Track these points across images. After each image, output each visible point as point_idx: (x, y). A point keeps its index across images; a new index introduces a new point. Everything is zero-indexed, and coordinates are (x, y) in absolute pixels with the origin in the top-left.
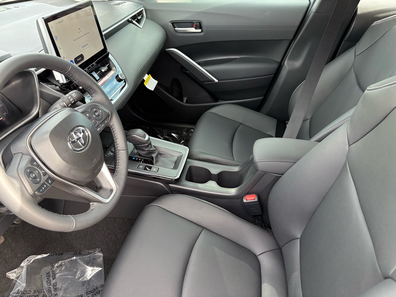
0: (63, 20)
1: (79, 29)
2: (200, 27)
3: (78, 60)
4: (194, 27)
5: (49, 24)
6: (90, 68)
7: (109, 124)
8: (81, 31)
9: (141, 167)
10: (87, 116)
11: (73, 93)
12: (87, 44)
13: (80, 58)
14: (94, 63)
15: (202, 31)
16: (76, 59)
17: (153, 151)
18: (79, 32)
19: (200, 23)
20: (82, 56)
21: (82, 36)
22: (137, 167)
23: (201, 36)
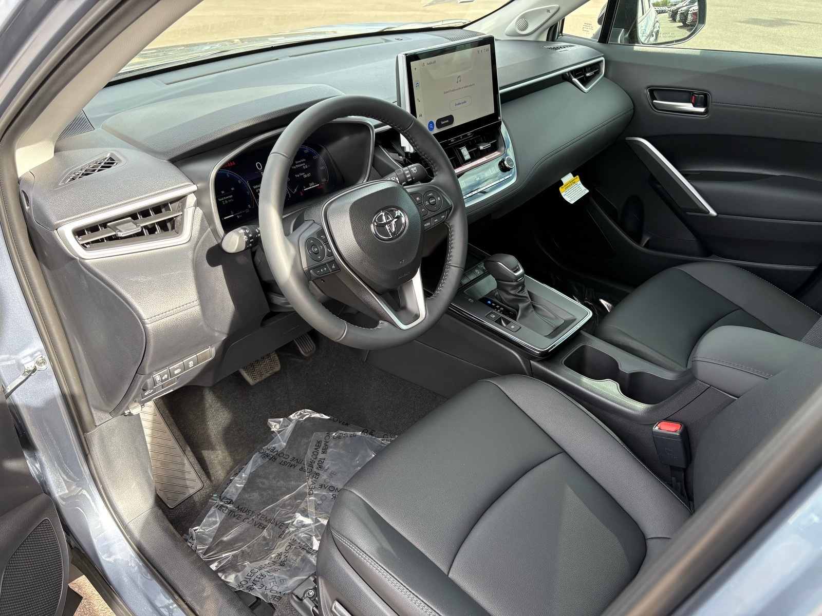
0: (435, 61)
1: (458, 77)
2: (705, 104)
3: (443, 123)
4: (693, 101)
5: (412, 63)
6: (459, 138)
7: (448, 222)
8: (460, 81)
9: (494, 316)
10: (416, 200)
11: (413, 167)
12: (465, 102)
13: (447, 121)
14: (469, 133)
15: (706, 112)
16: (439, 121)
17: (523, 298)
18: (457, 82)
19: (706, 95)
20: (450, 119)
21: (459, 89)
22: (486, 315)
23: (702, 120)
